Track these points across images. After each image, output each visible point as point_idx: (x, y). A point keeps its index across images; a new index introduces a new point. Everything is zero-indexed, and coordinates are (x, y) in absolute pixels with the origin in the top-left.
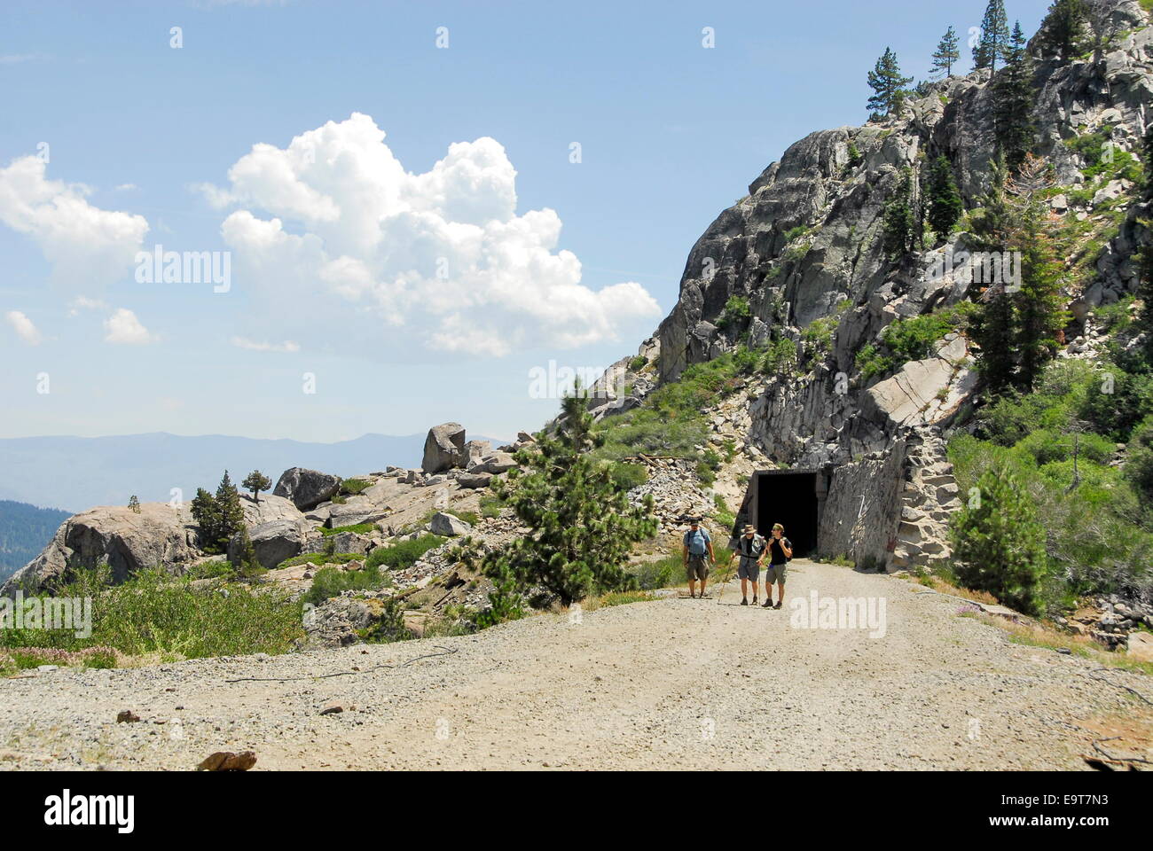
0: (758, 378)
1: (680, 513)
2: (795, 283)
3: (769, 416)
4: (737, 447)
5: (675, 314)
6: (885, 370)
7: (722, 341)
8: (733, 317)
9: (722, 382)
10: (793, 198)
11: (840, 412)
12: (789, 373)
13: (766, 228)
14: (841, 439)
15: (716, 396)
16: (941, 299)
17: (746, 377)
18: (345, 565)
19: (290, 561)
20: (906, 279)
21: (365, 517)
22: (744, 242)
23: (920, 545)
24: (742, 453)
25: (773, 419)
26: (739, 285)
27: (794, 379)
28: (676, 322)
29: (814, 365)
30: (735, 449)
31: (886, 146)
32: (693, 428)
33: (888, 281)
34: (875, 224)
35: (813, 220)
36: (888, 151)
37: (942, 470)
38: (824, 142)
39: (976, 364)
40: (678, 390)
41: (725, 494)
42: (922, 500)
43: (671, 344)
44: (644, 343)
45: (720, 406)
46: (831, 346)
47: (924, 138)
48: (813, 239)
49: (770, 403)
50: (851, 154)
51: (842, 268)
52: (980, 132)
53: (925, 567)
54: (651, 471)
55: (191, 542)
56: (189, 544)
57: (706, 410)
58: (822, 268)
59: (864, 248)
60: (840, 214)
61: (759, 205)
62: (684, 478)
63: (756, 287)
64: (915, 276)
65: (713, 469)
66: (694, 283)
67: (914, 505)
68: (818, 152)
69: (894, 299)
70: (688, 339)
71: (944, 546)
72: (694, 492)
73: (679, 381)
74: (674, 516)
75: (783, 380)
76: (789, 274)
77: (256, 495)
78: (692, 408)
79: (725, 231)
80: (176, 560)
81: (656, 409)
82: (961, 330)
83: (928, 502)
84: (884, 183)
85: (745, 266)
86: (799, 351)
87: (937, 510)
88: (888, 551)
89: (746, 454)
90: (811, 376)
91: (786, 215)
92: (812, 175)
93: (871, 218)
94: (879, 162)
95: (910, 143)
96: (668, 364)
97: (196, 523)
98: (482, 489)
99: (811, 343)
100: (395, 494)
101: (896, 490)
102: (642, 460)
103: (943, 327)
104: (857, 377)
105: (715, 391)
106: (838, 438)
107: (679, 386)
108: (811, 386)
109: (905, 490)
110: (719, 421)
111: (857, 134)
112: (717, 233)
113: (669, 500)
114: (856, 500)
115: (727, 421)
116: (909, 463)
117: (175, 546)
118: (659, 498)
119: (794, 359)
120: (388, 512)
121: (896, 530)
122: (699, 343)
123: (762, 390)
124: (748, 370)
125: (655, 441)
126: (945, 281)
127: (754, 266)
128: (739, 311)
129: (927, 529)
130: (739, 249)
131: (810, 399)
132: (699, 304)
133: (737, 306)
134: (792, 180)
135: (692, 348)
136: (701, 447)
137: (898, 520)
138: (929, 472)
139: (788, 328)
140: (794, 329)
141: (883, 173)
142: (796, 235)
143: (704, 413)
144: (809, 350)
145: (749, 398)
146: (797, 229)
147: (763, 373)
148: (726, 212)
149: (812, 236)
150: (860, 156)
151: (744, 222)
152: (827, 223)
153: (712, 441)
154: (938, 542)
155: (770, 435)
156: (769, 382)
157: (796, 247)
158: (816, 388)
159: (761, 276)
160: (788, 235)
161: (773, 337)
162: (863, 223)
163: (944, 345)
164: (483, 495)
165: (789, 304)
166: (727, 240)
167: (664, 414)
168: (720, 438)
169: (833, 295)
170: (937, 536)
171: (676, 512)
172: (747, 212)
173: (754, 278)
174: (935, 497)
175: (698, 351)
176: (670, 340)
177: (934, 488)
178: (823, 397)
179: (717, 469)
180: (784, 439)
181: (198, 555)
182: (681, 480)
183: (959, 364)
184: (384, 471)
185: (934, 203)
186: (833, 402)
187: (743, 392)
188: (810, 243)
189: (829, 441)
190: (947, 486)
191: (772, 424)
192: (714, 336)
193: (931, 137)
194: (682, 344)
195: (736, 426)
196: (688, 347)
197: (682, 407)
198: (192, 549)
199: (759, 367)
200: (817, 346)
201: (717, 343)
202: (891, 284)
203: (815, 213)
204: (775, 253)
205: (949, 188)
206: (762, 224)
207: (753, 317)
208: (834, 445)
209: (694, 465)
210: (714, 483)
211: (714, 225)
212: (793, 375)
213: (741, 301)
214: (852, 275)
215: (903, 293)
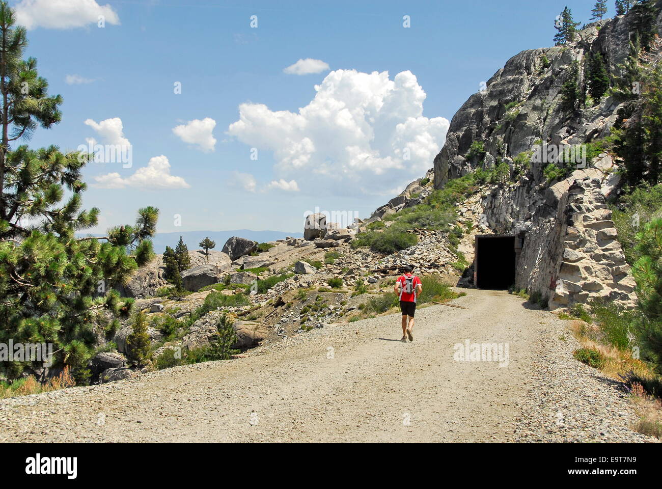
0: (488, 186)
1: (431, 262)
2: (510, 133)
3: (493, 207)
4: (473, 225)
5: (442, 152)
6: (561, 176)
7: (468, 166)
8: (475, 153)
9: (466, 188)
10: (510, 86)
11: (534, 204)
12: (505, 183)
13: (495, 103)
14: (534, 219)
15: (463, 196)
16: (597, 134)
17: (481, 186)
18: (234, 291)
19: (205, 288)
20: (575, 125)
21: (263, 264)
22: (482, 111)
23: (580, 284)
24: (477, 228)
25: (495, 209)
26: (479, 135)
27: (508, 186)
28: (443, 157)
29: (520, 178)
30: (472, 226)
31: (564, 55)
32: (449, 214)
33: (565, 126)
34: (557, 98)
35: (522, 98)
36: (565, 57)
37: (602, 216)
38: (528, 56)
39: (618, 170)
40: (442, 194)
41: (465, 252)
42: (583, 242)
43: (440, 169)
44: (429, 171)
45: (465, 202)
46: (530, 167)
47: (586, 49)
48: (521, 109)
49: (494, 200)
50: (544, 62)
51: (537, 123)
52: (620, 42)
53: (585, 304)
54: (421, 238)
55: (161, 276)
56: (159, 277)
57: (457, 204)
58: (526, 124)
59: (550, 112)
60: (537, 94)
61: (491, 91)
62: (439, 242)
63: (488, 135)
64: (580, 123)
65: (458, 237)
66: (453, 134)
67: (575, 247)
68: (525, 61)
69: (567, 137)
70: (449, 165)
71: (604, 286)
72: (444, 250)
73: (443, 189)
74: (427, 264)
75: (501, 187)
76: (507, 128)
77: (207, 251)
78: (449, 203)
79: (472, 106)
80: (150, 286)
81: (429, 204)
82: (609, 151)
83: (588, 245)
84: (563, 75)
85: (482, 124)
86: (511, 170)
87: (596, 252)
88: (551, 289)
89: (479, 229)
90: (518, 184)
91: (506, 96)
92: (521, 73)
93: (555, 94)
94: (560, 64)
95: (578, 53)
96: (439, 180)
97: (165, 266)
98: (328, 249)
99: (518, 165)
100: (284, 251)
101: (559, 235)
102: (416, 231)
103: (598, 150)
104: (544, 183)
105: (462, 193)
106: (532, 218)
107: (442, 192)
108: (517, 190)
109: (567, 234)
110: (464, 210)
111: (548, 51)
112: (467, 108)
113: (426, 254)
114: (536, 251)
115: (469, 210)
116: (571, 210)
117: (151, 278)
118: (420, 253)
119: (508, 174)
120: (276, 261)
121: (558, 270)
122: (455, 168)
123: (489, 193)
124: (482, 182)
125: (425, 221)
126: (599, 124)
127: (488, 124)
128: (478, 149)
129: (587, 269)
130: (479, 116)
131: (517, 197)
132: (456, 146)
133: (477, 147)
134: (510, 77)
135: (452, 171)
136: (452, 225)
137: (560, 261)
138: (590, 218)
139: (506, 158)
140: (509, 159)
141: (562, 69)
142: (511, 107)
143: (456, 206)
144: (517, 169)
145: (482, 197)
146: (512, 103)
147: (490, 183)
148: (473, 96)
149: (520, 107)
150: (549, 62)
151: (482, 101)
152: (529, 98)
153: (459, 222)
154: (598, 281)
155: (493, 218)
156: (493, 188)
157: (511, 113)
158: (521, 190)
159: (491, 130)
160: (507, 106)
161: (497, 163)
162: (550, 98)
163: (598, 160)
164: (327, 251)
165: (506, 144)
166: (473, 111)
167: (433, 207)
168: (464, 220)
169: (532, 138)
170: (596, 276)
171: (429, 261)
172: (484, 96)
173: (487, 131)
174: (595, 240)
175: (454, 172)
176: (439, 166)
177: (594, 232)
178: (525, 196)
179: (460, 237)
180: (502, 220)
181: (164, 283)
182: (437, 243)
183: (608, 171)
184: (284, 239)
185: (592, 81)
186: (530, 198)
187: (478, 194)
188: (519, 110)
189: (526, 220)
190: (606, 230)
191: (495, 212)
192: (464, 164)
193: (591, 48)
194: (445, 168)
195: (474, 213)
196: (449, 170)
197: (443, 203)
198: (160, 280)
199: (488, 180)
200: (522, 167)
201: (465, 167)
202: (566, 128)
203: (523, 94)
204: (499, 117)
205: (602, 72)
206: (492, 102)
207: (485, 153)
208: (530, 223)
209: (447, 235)
210: (459, 245)
211: (466, 103)
212: (507, 183)
213: (480, 144)
214: (543, 127)
215: (573, 133)
